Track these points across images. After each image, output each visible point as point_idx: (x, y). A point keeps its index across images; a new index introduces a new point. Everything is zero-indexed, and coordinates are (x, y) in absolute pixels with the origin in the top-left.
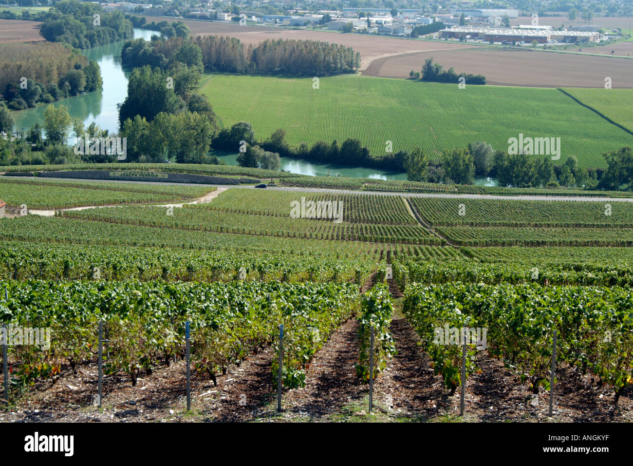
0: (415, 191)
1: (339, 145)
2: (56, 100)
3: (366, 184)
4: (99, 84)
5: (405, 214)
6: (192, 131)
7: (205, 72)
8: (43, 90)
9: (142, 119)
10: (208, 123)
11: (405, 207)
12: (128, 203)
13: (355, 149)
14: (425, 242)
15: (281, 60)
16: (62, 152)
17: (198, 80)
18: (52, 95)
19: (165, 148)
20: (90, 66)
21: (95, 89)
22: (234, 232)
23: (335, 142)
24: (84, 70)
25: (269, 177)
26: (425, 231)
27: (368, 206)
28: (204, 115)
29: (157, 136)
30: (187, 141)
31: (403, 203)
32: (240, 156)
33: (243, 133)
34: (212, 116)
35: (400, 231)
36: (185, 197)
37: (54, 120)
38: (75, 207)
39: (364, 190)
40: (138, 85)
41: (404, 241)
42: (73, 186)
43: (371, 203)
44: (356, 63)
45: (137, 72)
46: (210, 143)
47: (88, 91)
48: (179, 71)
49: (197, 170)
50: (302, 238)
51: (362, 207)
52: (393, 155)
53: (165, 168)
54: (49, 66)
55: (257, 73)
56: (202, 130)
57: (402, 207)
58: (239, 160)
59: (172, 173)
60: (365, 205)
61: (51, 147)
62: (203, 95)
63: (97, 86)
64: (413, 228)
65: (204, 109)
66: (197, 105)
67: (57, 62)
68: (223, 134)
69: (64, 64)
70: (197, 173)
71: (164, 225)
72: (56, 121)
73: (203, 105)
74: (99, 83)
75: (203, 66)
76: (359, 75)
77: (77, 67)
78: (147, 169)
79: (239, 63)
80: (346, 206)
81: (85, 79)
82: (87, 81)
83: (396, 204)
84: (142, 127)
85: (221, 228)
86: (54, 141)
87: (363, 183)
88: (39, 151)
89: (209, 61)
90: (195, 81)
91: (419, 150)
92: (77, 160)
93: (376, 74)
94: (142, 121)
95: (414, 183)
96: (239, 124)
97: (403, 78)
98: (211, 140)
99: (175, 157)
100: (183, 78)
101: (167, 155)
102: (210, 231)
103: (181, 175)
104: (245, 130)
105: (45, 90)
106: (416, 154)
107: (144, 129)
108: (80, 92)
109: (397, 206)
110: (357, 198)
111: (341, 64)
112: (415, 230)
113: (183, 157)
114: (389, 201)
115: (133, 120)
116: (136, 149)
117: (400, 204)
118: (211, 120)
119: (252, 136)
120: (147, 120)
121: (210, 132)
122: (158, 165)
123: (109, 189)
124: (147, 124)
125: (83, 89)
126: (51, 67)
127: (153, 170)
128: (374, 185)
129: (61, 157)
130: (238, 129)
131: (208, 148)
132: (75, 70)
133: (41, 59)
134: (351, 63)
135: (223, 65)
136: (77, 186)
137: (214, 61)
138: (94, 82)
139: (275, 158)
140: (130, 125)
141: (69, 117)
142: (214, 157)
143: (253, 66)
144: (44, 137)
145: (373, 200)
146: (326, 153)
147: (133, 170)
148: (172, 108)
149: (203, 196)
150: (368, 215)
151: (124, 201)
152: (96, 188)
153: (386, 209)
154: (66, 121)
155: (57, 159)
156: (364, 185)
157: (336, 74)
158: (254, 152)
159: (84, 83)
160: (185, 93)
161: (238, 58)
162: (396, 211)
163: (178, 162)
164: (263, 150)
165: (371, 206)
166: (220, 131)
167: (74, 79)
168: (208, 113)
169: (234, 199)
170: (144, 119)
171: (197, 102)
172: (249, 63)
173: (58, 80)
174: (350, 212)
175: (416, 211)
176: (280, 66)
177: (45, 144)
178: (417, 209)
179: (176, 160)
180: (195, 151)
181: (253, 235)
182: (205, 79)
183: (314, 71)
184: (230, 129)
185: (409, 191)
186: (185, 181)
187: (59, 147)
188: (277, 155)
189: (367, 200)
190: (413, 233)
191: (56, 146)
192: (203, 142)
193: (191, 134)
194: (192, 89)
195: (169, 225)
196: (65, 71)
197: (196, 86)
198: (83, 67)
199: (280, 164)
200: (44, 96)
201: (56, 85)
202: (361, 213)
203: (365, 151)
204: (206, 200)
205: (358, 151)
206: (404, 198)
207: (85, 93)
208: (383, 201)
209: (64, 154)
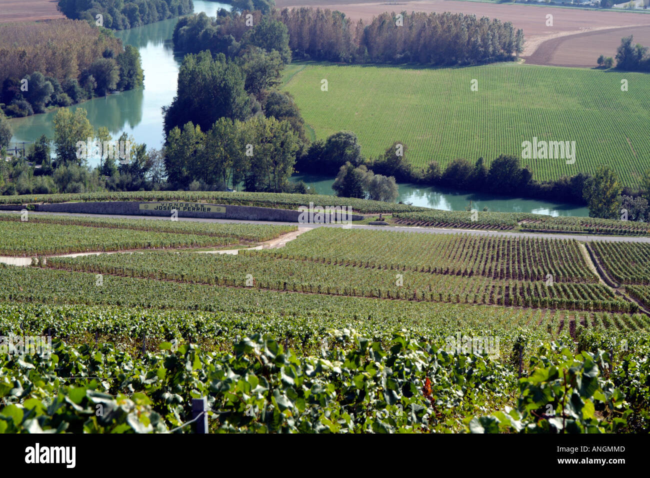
0: (600, 232)
1: (487, 165)
2: (76, 102)
3: (524, 222)
4: (138, 80)
5: (580, 266)
6: (268, 145)
7: (293, 61)
8: (56, 87)
9: (195, 127)
10: (291, 133)
11: (581, 256)
12: (157, 248)
13: (511, 171)
14: (604, 308)
15: (405, 42)
16: (77, 176)
17: (280, 72)
18: (69, 95)
19: (228, 171)
20: (125, 54)
21: (133, 87)
22: (304, 290)
23: (480, 161)
24: (117, 59)
25: (377, 212)
26: (608, 291)
27: (524, 254)
28: (284, 122)
29: (217, 152)
30: (260, 160)
31: (579, 251)
32: (338, 181)
33: (344, 148)
34: (298, 124)
35: (568, 291)
36: (247, 240)
37: (67, 130)
38: (71, 252)
39: (521, 231)
40: (191, 78)
41: (569, 305)
42: (80, 223)
43: (528, 250)
44: (517, 46)
45: (191, 59)
46: (294, 163)
47: (122, 89)
48: (252, 59)
49: (269, 202)
50: (410, 300)
51: (513, 256)
52: (568, 179)
53: (222, 199)
54: (65, 54)
55: (369, 63)
56: (282, 144)
57: (576, 257)
58: (336, 187)
59: (232, 204)
60: (519, 253)
61: (62, 169)
62: (287, 93)
63: (136, 82)
64: (590, 287)
65: (287, 113)
66: (276, 107)
67: (77, 47)
68: (315, 150)
69: (88, 51)
70: (270, 206)
71: (198, 280)
72: (71, 132)
73: (285, 108)
74: (138, 77)
75: (290, 52)
76: (520, 63)
77: (107, 55)
78: (194, 200)
79: (344, 47)
80: (491, 254)
81: (118, 72)
82: (121, 75)
83: (568, 251)
84: (195, 140)
85: (285, 284)
86: (67, 161)
87: (519, 221)
88: (45, 175)
89: (300, 46)
90: (275, 73)
91: (606, 173)
92: (100, 188)
93: (547, 62)
94: (194, 130)
95: (598, 220)
96: (339, 135)
97: (585, 66)
98: (295, 158)
99: (242, 183)
100: (257, 68)
101: (231, 180)
102: (268, 288)
103: (245, 209)
104: (346, 144)
105: (60, 88)
106: (602, 178)
107: (197, 143)
108: (111, 91)
109: (570, 254)
110: (509, 242)
111: (494, 48)
112: (593, 290)
113: (255, 183)
114: (558, 248)
115: (182, 130)
116: (185, 172)
117: (574, 252)
118: (296, 129)
119: (356, 153)
120: (204, 130)
121: (294, 147)
122: (213, 194)
123: (133, 227)
124: (202, 135)
125: (115, 87)
126: (68, 54)
127: (203, 202)
128: (537, 224)
129: (75, 184)
130: (336, 142)
131: (291, 170)
132: (103, 59)
133: (54, 44)
134: (510, 44)
135: (319, 51)
136: (87, 224)
137: (307, 45)
138: (131, 77)
139: (389, 183)
140: (178, 137)
141: (89, 126)
142: (299, 183)
143: (364, 52)
144: (53, 156)
145: (532, 246)
146: (467, 177)
147: (175, 201)
148: (241, 113)
149: (275, 238)
150: (522, 268)
151: (149, 245)
152: (115, 226)
153: (551, 258)
154: (84, 132)
155: (69, 186)
156: (520, 224)
157: (486, 63)
158: (358, 176)
159: (116, 78)
160: (261, 90)
161: (343, 40)
162: (567, 261)
163: (247, 190)
164: (371, 173)
165: (529, 254)
166: (310, 146)
167: (103, 72)
168: (293, 119)
169: (321, 243)
170: (198, 128)
171: (277, 103)
172: (358, 47)
173: (79, 73)
174: (494, 263)
175: (598, 262)
176: (404, 51)
177: (54, 165)
178: (601, 259)
179: (243, 188)
180: (271, 176)
181: (334, 294)
182: (294, 71)
183: (454, 58)
184: (325, 142)
185: (590, 232)
186: (251, 217)
187: (73, 168)
188: (392, 179)
189: (523, 245)
190: (589, 294)
191: (69, 168)
192: (283, 161)
193: (265, 150)
194: (271, 85)
195: (206, 280)
196: (89, 60)
197: (277, 81)
198: (115, 55)
199: (396, 193)
200: (58, 97)
201: (76, 80)
202: (511, 265)
203: (526, 174)
204: (277, 245)
205: (515, 174)
206: (582, 242)
207: (118, 93)
208: (548, 248)
209: (80, 180)
